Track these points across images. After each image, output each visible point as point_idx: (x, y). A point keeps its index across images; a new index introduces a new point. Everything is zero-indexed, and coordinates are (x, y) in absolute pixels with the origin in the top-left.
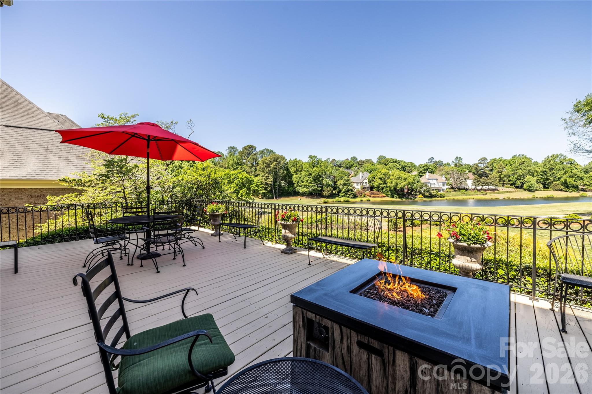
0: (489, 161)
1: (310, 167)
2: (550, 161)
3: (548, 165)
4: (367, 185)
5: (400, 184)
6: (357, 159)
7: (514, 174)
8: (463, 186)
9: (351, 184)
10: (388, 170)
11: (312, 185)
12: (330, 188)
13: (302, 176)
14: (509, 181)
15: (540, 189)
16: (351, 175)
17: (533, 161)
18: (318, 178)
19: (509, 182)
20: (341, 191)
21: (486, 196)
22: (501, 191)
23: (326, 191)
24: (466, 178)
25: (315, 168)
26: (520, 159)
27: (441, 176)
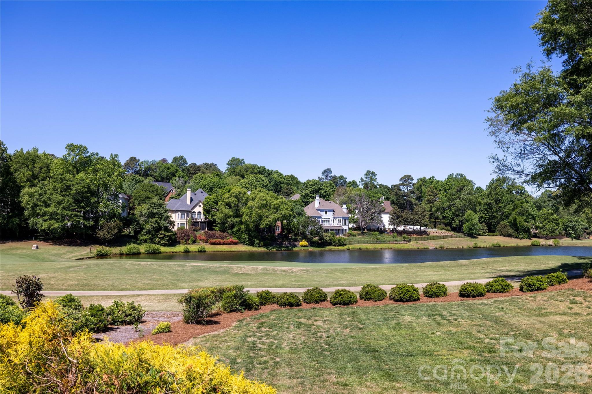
0: (415, 181)
1: (69, 171)
2: (496, 188)
3: (493, 194)
4: (202, 218)
5: (267, 217)
6: (185, 161)
7: (450, 206)
8: (376, 225)
9: (166, 214)
10: (246, 188)
11: (70, 213)
12: (115, 223)
13: (45, 192)
14: (444, 217)
15: (484, 233)
16: (170, 196)
17: (476, 186)
18: (88, 198)
19: (443, 221)
20: (142, 229)
21: (410, 243)
22: (432, 234)
23: (105, 228)
24: (380, 211)
25: (82, 174)
26: (458, 181)
27: (341, 204)
